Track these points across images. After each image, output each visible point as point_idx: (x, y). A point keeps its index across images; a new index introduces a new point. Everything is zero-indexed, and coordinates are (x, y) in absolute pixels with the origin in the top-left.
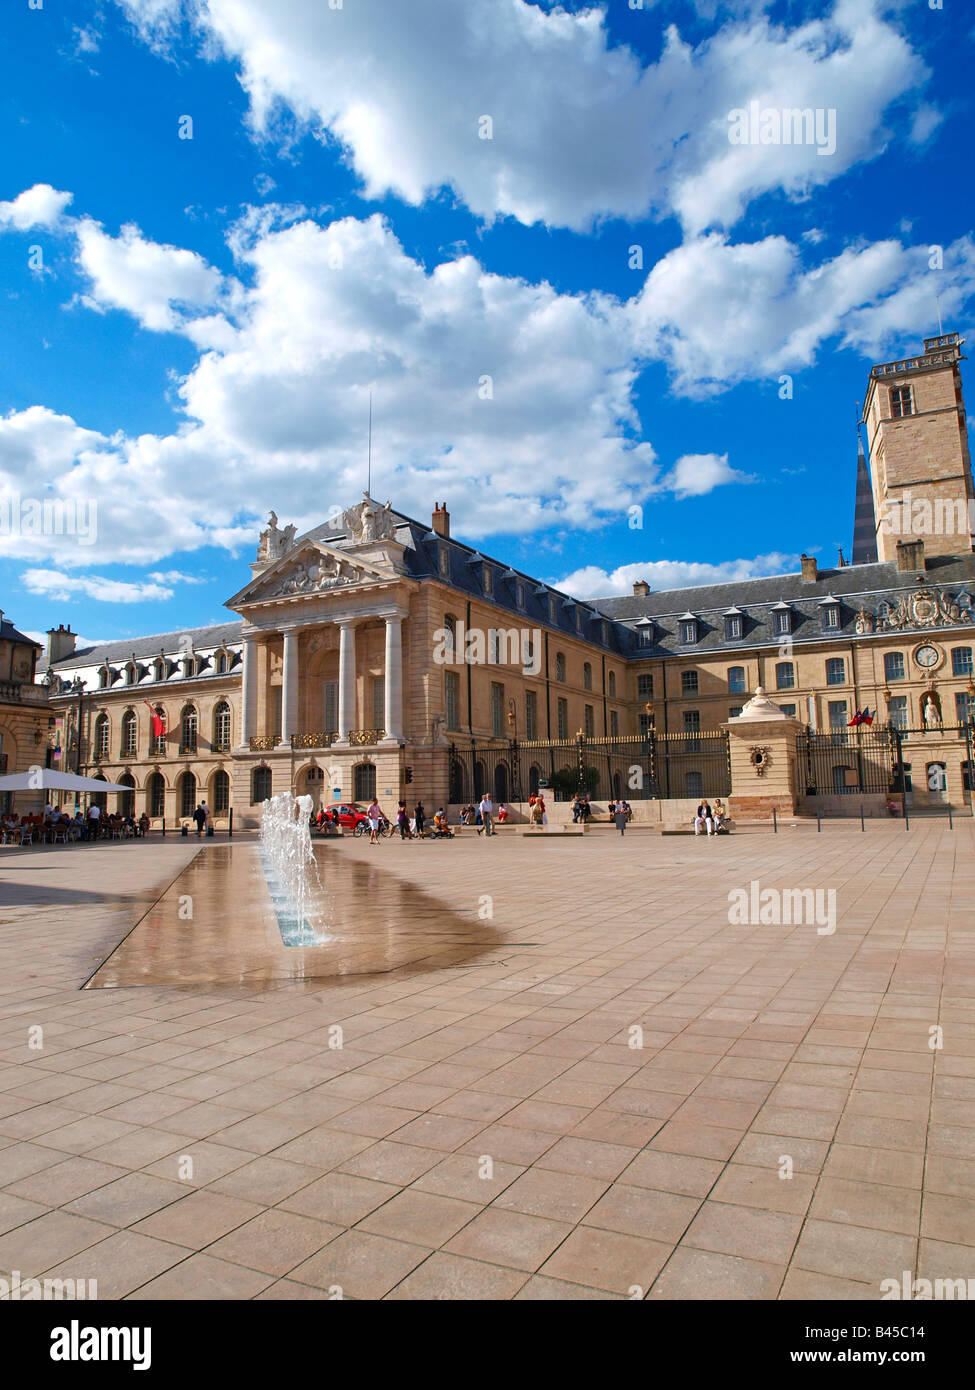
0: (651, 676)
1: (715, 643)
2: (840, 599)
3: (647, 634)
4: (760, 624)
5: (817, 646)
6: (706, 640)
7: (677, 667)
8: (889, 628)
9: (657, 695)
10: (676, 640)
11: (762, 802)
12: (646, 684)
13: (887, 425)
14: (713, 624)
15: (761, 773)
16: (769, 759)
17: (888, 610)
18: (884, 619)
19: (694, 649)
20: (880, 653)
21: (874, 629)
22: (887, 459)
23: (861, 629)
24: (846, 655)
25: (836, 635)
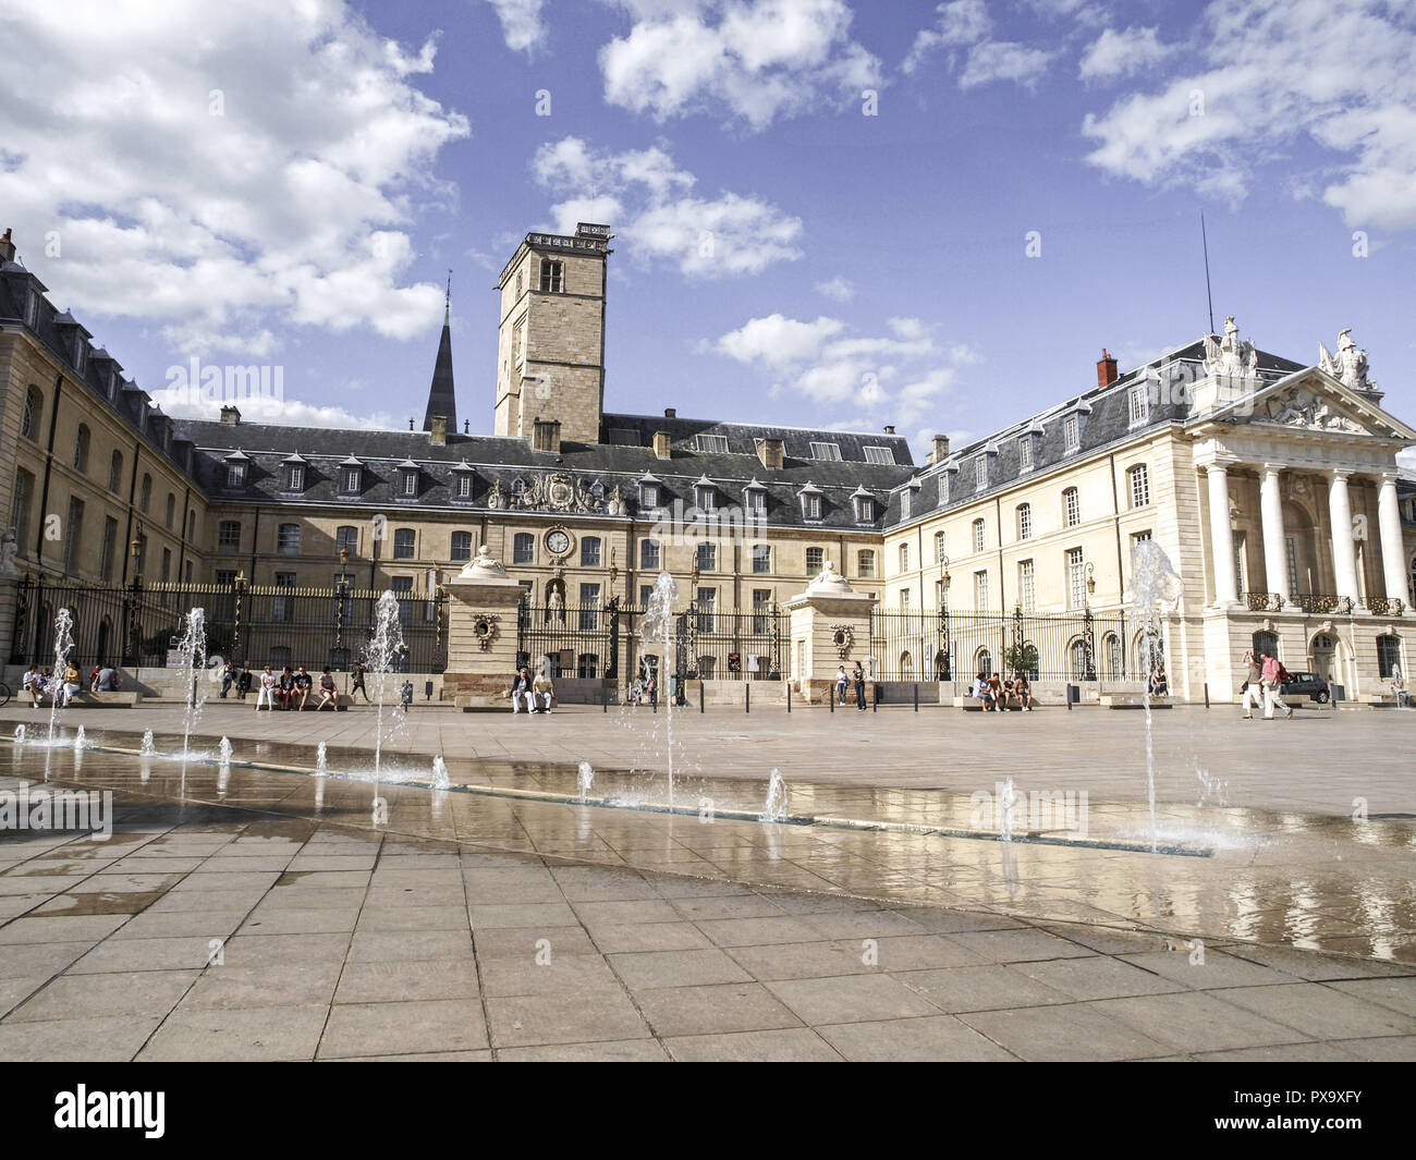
0: (240, 524)
1: (326, 497)
2: (474, 467)
3: (239, 471)
4: (382, 481)
5: (445, 515)
6: (315, 489)
7: (274, 517)
8: (523, 506)
9: (244, 547)
10: (277, 485)
11: (484, 681)
12: (230, 533)
13: (535, 297)
14: (326, 472)
15: (486, 646)
16: (496, 630)
17: (523, 488)
18: (518, 497)
19: (298, 499)
20: (511, 532)
21: (507, 506)
22: (530, 331)
23: (494, 504)
24: (475, 529)
25: (466, 505)
